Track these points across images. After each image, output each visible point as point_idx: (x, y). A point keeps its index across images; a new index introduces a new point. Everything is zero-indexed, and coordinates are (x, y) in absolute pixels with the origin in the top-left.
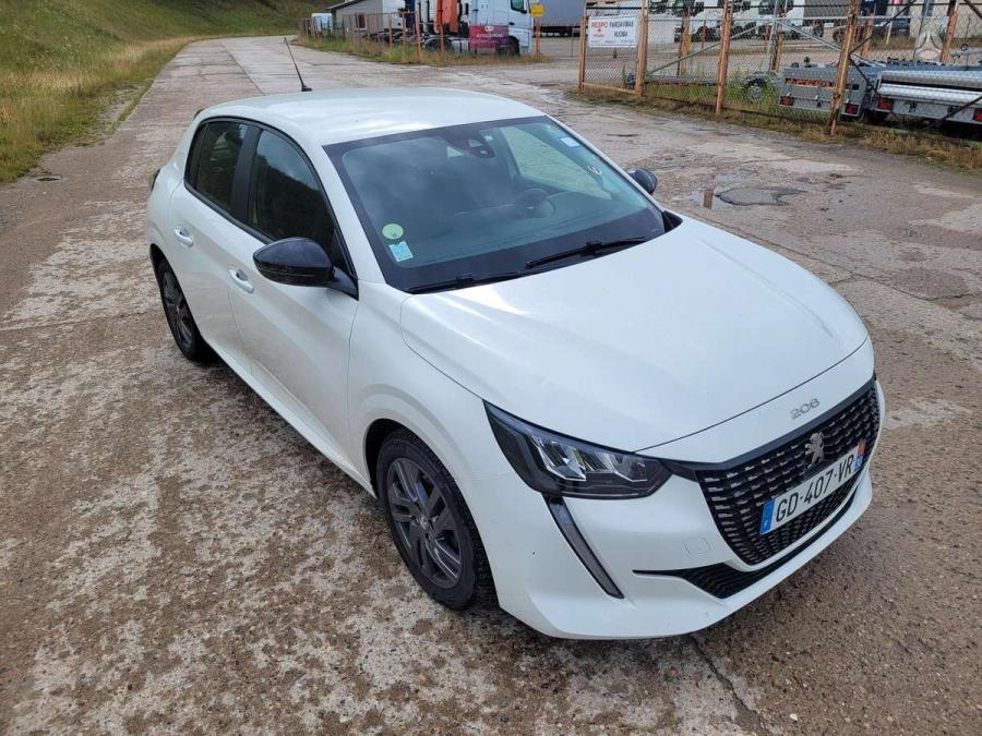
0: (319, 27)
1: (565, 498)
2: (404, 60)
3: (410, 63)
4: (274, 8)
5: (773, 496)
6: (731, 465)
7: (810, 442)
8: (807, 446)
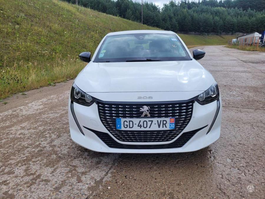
0: (233, 42)
1: (74, 102)
2: (251, 50)
3: (253, 51)
4: (224, 38)
5: (120, 118)
6: (106, 103)
7: (143, 108)
8: (141, 108)
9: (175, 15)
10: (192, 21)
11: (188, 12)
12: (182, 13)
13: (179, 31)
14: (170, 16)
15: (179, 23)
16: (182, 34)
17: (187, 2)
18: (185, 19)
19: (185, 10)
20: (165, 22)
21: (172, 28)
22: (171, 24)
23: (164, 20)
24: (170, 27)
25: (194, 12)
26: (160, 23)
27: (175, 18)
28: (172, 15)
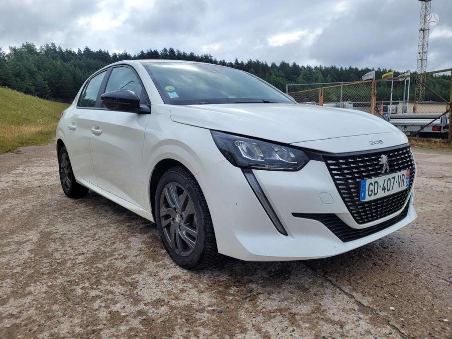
1: (253, 170)
5: (365, 179)
6: (341, 155)
7: (381, 158)
8: (379, 159)
9: (39, 69)
10: (73, 81)
11: (64, 66)
12: (53, 66)
13: (53, 97)
14: (30, 69)
15: (51, 84)
16: (59, 102)
17: (57, 50)
18: (61, 77)
19: (59, 63)
20: (23, 80)
21: (37, 90)
22: (33, 83)
23: (17, 75)
24: (33, 89)
25: (75, 67)
26: (11, 81)
27: (41, 74)
28: (34, 69)
